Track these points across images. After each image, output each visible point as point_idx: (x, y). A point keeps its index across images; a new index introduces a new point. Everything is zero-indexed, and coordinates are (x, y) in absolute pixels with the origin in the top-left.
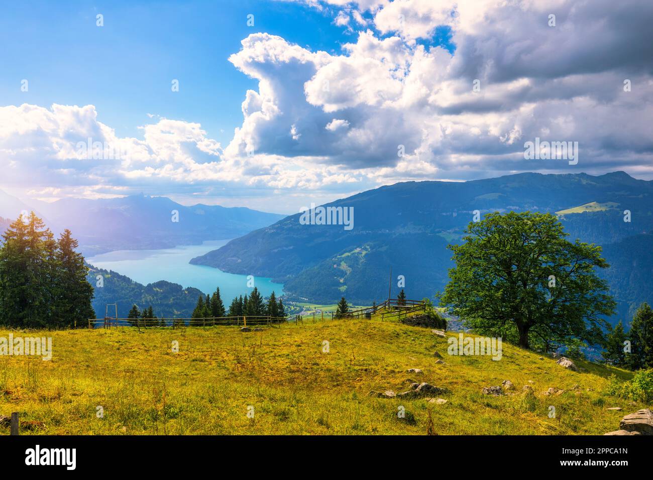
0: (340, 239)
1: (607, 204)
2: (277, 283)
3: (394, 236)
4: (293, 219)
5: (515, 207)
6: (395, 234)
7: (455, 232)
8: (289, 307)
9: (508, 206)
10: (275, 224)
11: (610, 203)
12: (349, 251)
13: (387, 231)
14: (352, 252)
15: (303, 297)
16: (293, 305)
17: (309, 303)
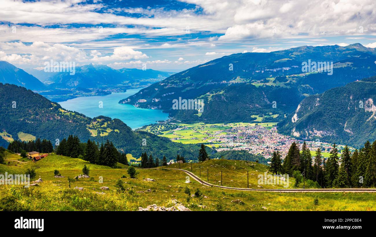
0: (200, 87)
1: (346, 63)
2: (166, 113)
3: (229, 85)
4: (174, 77)
5: (296, 66)
6: (230, 84)
7: (261, 82)
8: (171, 126)
9: (292, 66)
10: (164, 80)
11: (348, 63)
12: (203, 95)
13: (226, 82)
14: (205, 95)
15: (179, 120)
16: (173, 125)
17: (181, 123)
